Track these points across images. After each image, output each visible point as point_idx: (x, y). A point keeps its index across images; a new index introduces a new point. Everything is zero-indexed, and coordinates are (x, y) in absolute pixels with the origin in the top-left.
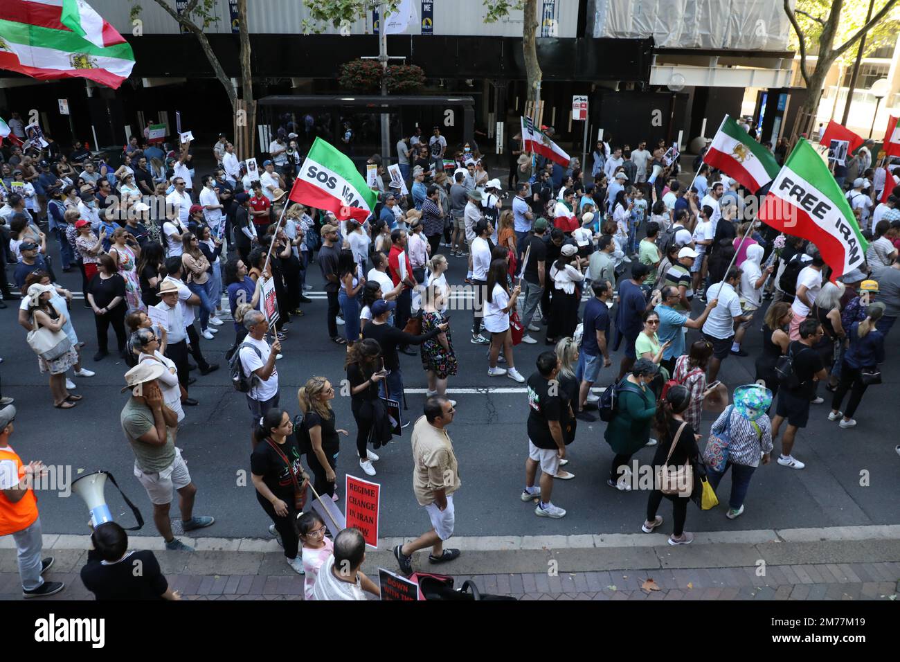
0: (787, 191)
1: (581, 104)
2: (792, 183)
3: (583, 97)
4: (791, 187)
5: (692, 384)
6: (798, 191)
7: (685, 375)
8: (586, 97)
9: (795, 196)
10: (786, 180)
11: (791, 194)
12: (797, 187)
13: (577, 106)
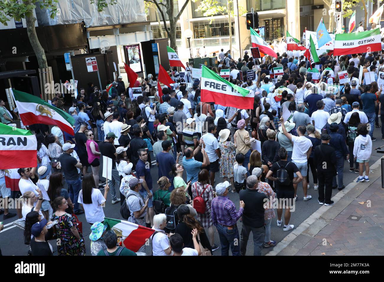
0: (208, 86)
1: (92, 62)
2: (209, 82)
3: (92, 58)
4: (209, 84)
5: (208, 193)
6: (213, 84)
7: (202, 191)
8: (95, 58)
9: (212, 87)
10: (206, 82)
11: (210, 87)
12: (211, 83)
13: (89, 64)
